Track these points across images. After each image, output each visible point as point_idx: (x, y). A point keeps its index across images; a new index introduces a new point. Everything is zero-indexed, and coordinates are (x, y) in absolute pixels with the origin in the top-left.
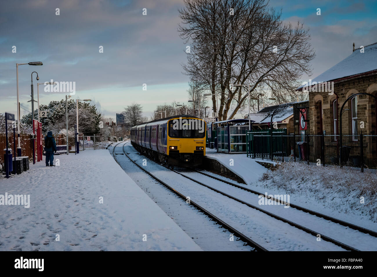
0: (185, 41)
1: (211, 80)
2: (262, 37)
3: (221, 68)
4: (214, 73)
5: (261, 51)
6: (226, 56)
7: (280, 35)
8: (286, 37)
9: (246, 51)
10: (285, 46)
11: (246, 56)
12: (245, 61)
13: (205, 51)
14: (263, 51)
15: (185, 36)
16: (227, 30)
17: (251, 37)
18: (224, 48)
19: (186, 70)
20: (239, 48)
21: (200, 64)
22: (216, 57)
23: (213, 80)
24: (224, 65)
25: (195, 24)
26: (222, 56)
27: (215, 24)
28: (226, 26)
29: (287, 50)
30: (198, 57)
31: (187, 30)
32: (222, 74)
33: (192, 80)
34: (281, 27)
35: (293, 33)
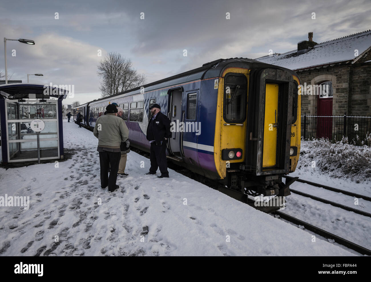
0: (99, 78)
1: (110, 93)
2: (129, 78)
3: (114, 89)
4: (111, 91)
5: (129, 83)
6: (116, 84)
7: (136, 78)
8: (138, 79)
9: (124, 83)
10: (138, 82)
11: (124, 85)
12: (123, 87)
13: (107, 82)
14: (130, 83)
15: (100, 76)
16: (116, 75)
17: (125, 78)
18: (115, 81)
19: (100, 89)
20: (121, 82)
21: (106, 87)
22: (112, 84)
23: (111, 93)
24: (115, 88)
25: (104, 71)
26: (114, 85)
27: (112, 72)
28: (116, 73)
29: (139, 83)
30: (105, 85)
31: (100, 74)
32: (114, 91)
33: (103, 93)
34: (137, 75)
35: (141, 78)
